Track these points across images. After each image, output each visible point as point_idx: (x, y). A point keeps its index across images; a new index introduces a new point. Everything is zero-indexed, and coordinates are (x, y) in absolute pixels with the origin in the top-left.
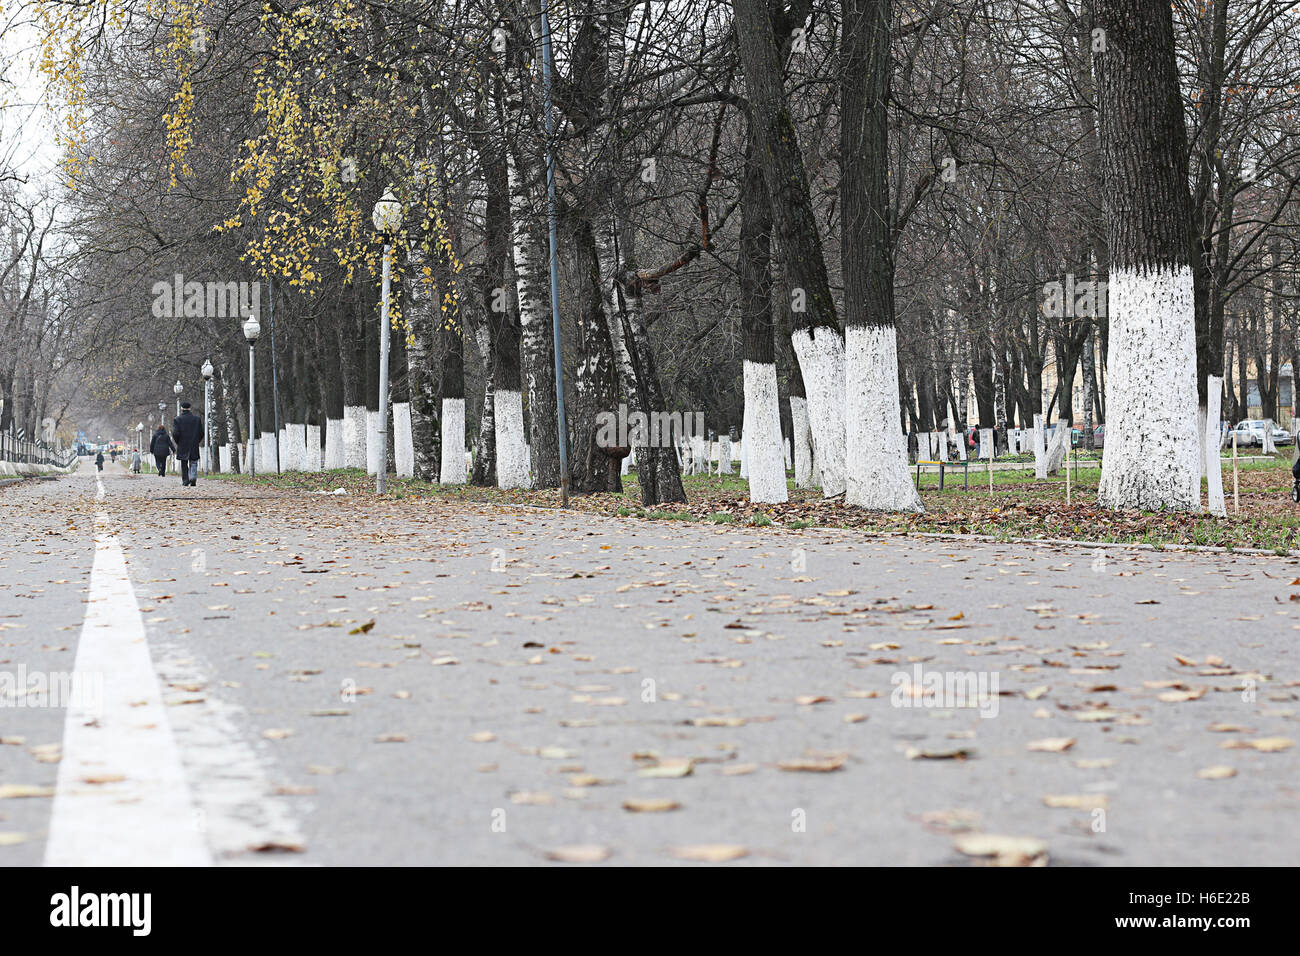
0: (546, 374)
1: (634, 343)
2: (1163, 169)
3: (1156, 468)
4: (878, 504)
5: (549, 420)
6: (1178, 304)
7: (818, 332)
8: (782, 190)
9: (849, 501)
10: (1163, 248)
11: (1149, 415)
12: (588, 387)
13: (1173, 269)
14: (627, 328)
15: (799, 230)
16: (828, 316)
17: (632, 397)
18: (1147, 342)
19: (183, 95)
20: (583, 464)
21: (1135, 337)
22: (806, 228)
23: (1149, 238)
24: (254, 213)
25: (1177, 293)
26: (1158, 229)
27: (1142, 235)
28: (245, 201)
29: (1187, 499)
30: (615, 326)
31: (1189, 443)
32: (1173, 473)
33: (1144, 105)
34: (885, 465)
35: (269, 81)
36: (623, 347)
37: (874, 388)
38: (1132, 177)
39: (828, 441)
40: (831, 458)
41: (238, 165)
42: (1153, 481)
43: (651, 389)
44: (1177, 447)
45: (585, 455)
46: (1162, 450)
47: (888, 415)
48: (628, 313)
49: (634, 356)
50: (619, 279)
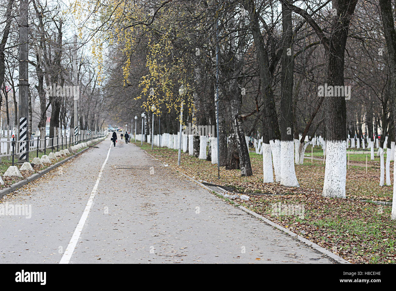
0: (222, 136)
1: (240, 134)
2: (340, 118)
3: (335, 188)
4: (287, 185)
5: (223, 148)
6: (342, 150)
7: (276, 141)
8: (268, 105)
9: (281, 184)
10: (339, 136)
11: (333, 175)
12: (231, 141)
13: (341, 141)
14: (238, 129)
15: (272, 115)
16: (278, 137)
17: (239, 147)
18: (334, 159)
19: (128, 62)
20: (229, 162)
21: (331, 157)
22: (274, 114)
23: (335, 134)
24: (145, 95)
25: (341, 147)
26: (338, 132)
27: (334, 133)
28: (143, 92)
29: (342, 195)
30: (235, 129)
31: (343, 182)
32: (339, 189)
33: (335, 103)
34: (290, 175)
35: (150, 59)
36: (237, 135)
37: (287, 156)
38: (332, 120)
39: (277, 168)
40: (278, 172)
41: (141, 83)
42: (333, 191)
43: (244, 145)
44: (340, 183)
45: (230, 159)
46: (336, 184)
47: (291, 163)
48: (239, 126)
49: (240, 137)
50: (236, 117)
